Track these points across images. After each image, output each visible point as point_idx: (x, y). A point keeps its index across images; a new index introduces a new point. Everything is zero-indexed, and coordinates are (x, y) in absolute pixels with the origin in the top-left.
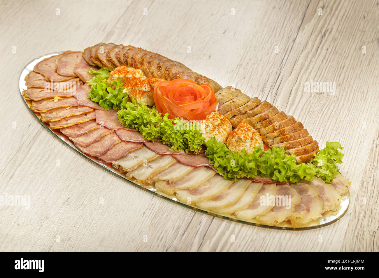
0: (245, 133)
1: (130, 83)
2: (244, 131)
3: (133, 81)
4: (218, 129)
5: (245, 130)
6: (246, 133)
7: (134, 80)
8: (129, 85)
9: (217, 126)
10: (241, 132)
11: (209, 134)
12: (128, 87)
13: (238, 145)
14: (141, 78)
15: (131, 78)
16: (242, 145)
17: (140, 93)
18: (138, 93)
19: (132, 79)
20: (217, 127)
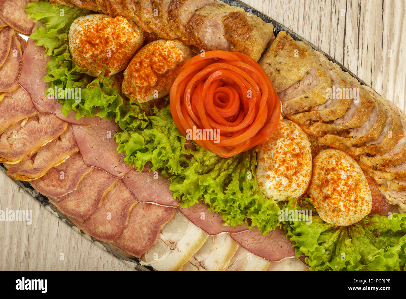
0: (345, 198)
1: (115, 58)
2: (343, 195)
3: (119, 53)
4: (297, 181)
5: (344, 193)
6: (347, 198)
7: (119, 51)
8: (115, 62)
9: (293, 175)
10: (339, 197)
11: (283, 191)
12: (114, 66)
13: (335, 215)
14: (129, 39)
15: (114, 49)
16: (342, 214)
17: (141, 92)
18: (139, 92)
19: (117, 50)
20: (294, 177)
